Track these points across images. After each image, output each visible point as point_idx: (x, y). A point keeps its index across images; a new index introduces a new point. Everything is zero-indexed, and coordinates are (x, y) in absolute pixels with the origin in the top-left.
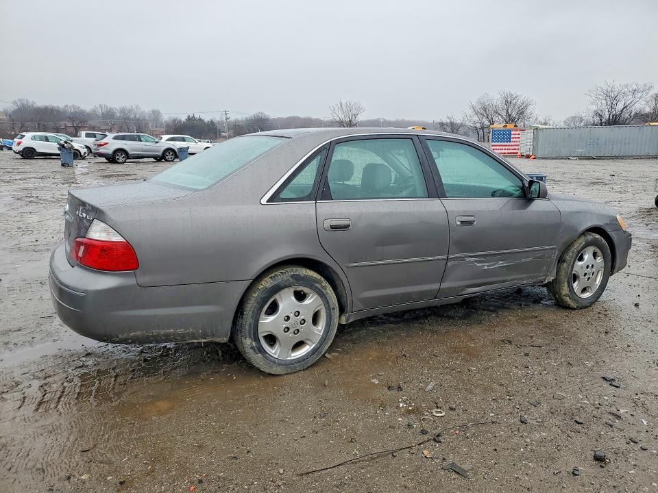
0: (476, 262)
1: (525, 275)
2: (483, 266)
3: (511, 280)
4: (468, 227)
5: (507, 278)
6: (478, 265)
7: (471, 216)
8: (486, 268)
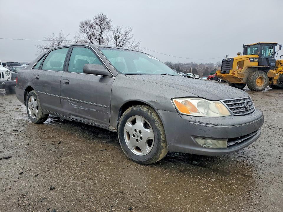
0: (72, 103)
1: (96, 119)
2: (74, 106)
3: (89, 119)
4: (67, 85)
5: (86, 117)
6: (73, 105)
7: (68, 80)
8: (75, 107)
